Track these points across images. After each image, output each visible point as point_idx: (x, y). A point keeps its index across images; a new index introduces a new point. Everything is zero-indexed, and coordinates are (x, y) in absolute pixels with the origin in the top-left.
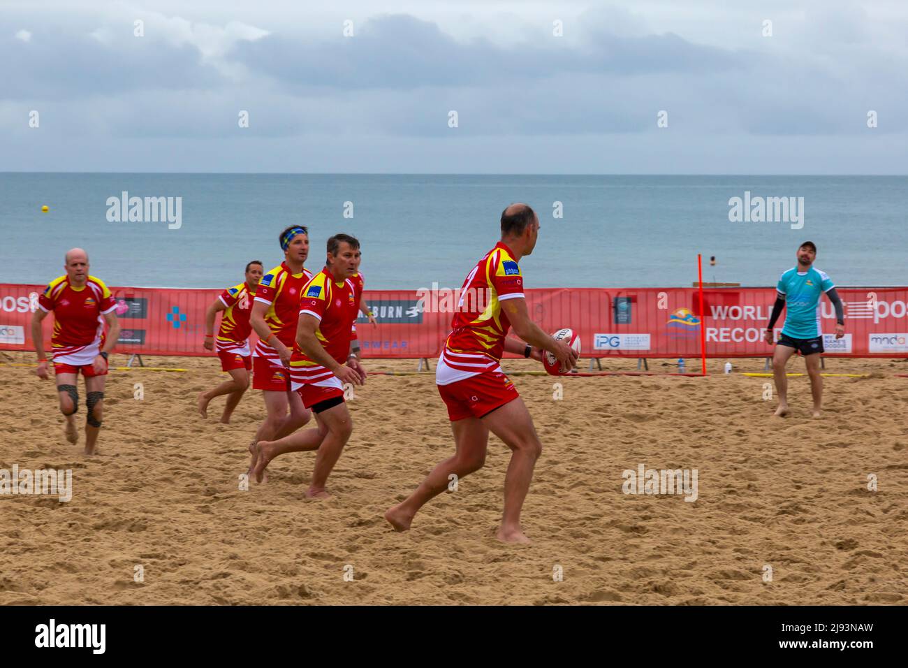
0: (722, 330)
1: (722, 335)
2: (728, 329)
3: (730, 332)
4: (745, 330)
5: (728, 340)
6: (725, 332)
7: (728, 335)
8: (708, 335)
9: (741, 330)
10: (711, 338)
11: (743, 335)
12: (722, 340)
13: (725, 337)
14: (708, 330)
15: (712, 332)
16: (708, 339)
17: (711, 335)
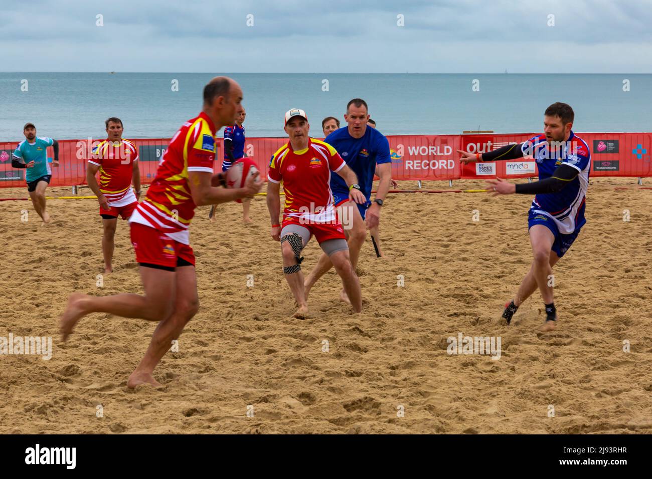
0: (415, 162)
1: (415, 165)
2: (420, 161)
3: (421, 163)
4: (429, 162)
5: (420, 168)
6: (417, 163)
7: (419, 165)
8: (407, 165)
9: (428, 162)
10: (409, 167)
11: (429, 165)
12: (415, 168)
13: (417, 167)
14: (407, 162)
15: (409, 163)
16: (407, 168)
17: (409, 165)
